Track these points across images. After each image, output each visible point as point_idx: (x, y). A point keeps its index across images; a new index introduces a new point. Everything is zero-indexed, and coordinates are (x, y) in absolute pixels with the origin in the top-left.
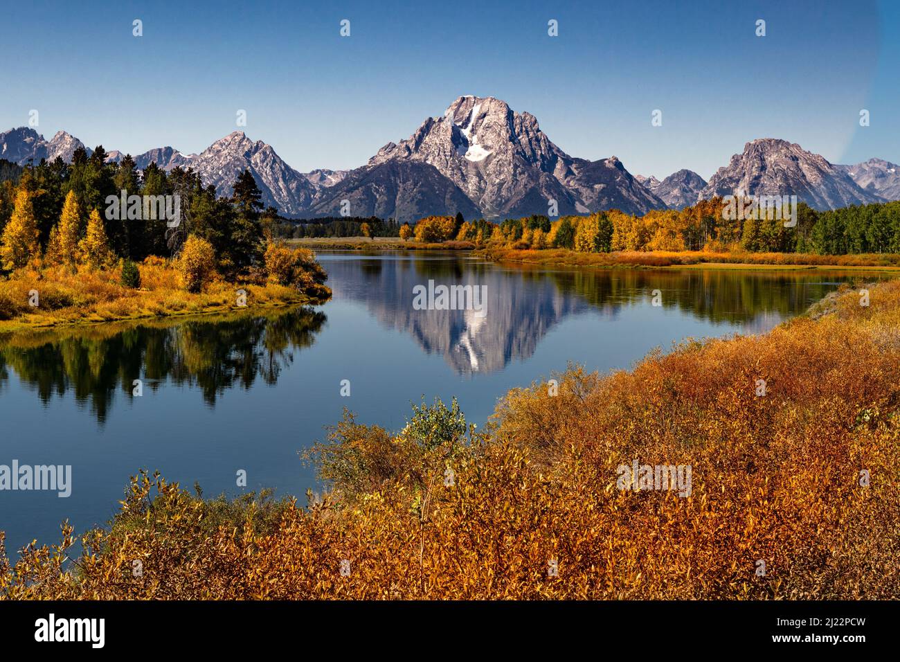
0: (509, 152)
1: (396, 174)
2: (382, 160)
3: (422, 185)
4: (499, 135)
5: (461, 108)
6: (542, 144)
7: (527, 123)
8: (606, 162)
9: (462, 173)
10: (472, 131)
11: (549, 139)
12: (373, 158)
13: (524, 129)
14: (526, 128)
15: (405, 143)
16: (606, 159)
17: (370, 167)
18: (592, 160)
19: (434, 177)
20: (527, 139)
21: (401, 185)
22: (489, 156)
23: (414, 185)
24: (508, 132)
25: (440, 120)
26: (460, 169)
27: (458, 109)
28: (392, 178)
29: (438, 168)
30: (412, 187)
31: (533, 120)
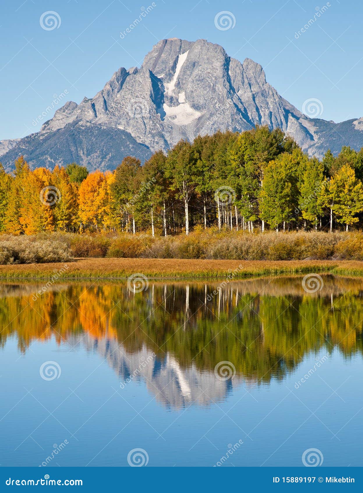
0: (227, 113)
1: (77, 143)
2: (58, 125)
3: (113, 157)
4: (214, 90)
5: (163, 55)
6: (270, 100)
7: (250, 73)
8: (355, 123)
9: (166, 141)
10: (178, 85)
11: (279, 93)
12: (47, 123)
13: (246, 81)
14: (249, 79)
15: (90, 102)
16: (356, 120)
17: (43, 135)
18: (336, 122)
19: (128, 146)
20: (250, 94)
21: (84, 157)
22: (200, 119)
23: (102, 158)
24: (224, 86)
25: (136, 72)
26: (162, 136)
27: (159, 56)
28: (73, 149)
29: (133, 135)
30: (100, 160)
31: (258, 69)
